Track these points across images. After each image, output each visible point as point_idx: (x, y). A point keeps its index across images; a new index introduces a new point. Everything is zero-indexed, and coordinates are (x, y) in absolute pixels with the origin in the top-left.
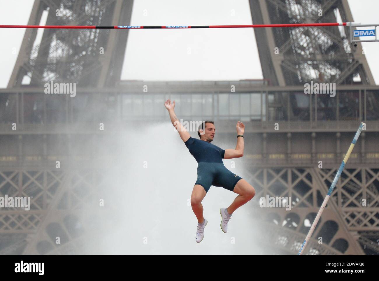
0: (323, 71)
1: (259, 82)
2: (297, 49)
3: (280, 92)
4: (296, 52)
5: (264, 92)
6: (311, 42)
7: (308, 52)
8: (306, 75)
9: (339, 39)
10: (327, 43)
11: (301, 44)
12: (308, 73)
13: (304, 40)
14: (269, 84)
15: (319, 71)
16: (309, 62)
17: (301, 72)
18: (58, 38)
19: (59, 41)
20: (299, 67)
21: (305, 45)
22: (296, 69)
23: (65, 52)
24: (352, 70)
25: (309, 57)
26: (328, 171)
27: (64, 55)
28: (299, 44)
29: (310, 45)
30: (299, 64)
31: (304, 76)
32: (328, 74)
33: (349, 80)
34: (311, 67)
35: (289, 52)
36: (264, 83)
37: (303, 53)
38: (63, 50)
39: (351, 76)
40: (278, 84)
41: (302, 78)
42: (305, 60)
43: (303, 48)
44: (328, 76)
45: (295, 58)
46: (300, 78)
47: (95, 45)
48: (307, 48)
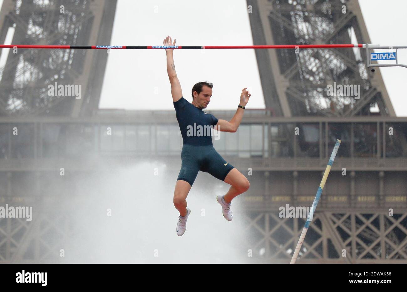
0: (335, 100)
1: (260, 112)
2: (305, 74)
3: (284, 124)
4: (304, 77)
5: (267, 124)
6: (321, 66)
7: (317, 78)
8: (316, 104)
9: (354, 63)
10: (340, 67)
11: (310, 68)
12: (318, 102)
13: (313, 64)
14: (272, 114)
15: (330, 99)
16: (319, 90)
17: (309, 101)
18: (25, 60)
19: (27, 63)
20: (307, 95)
21: (314, 69)
22: (303, 97)
23: (34, 76)
24: (369, 99)
25: (319, 83)
26: (340, 217)
27: (33, 79)
28: (307, 67)
29: (320, 69)
30: (307, 91)
31: (312, 105)
32: (340, 104)
33: (365, 111)
34: (321, 96)
35: (296, 77)
36: (266, 113)
37: (311, 79)
38: (31, 73)
39: (368, 106)
40: (283, 115)
41: (311, 108)
42: (315, 87)
43: (312, 73)
44: (340, 106)
45: (302, 85)
46: (308, 107)
47: (70, 67)
48: (316, 73)
